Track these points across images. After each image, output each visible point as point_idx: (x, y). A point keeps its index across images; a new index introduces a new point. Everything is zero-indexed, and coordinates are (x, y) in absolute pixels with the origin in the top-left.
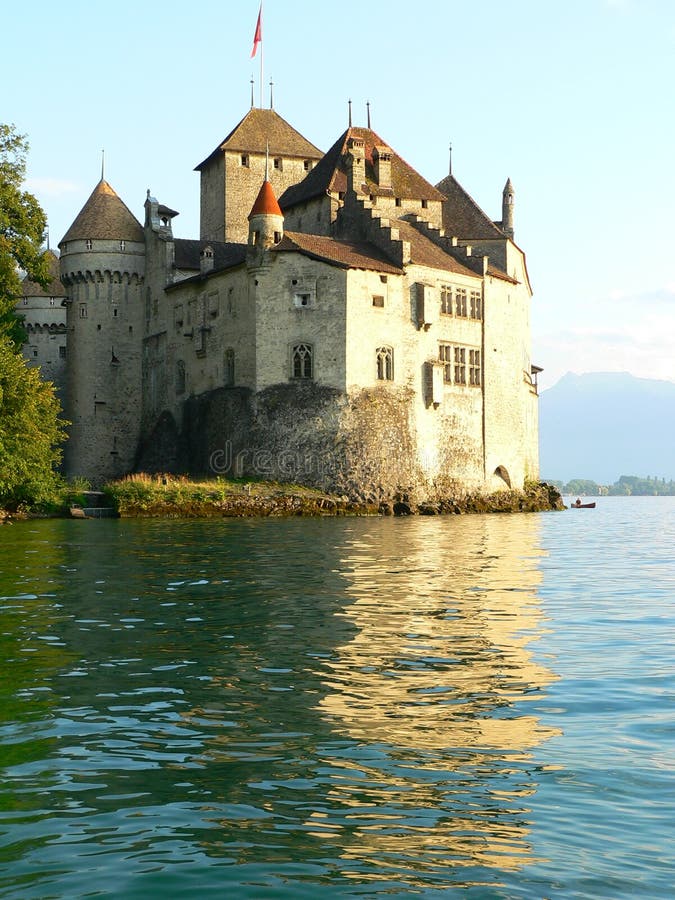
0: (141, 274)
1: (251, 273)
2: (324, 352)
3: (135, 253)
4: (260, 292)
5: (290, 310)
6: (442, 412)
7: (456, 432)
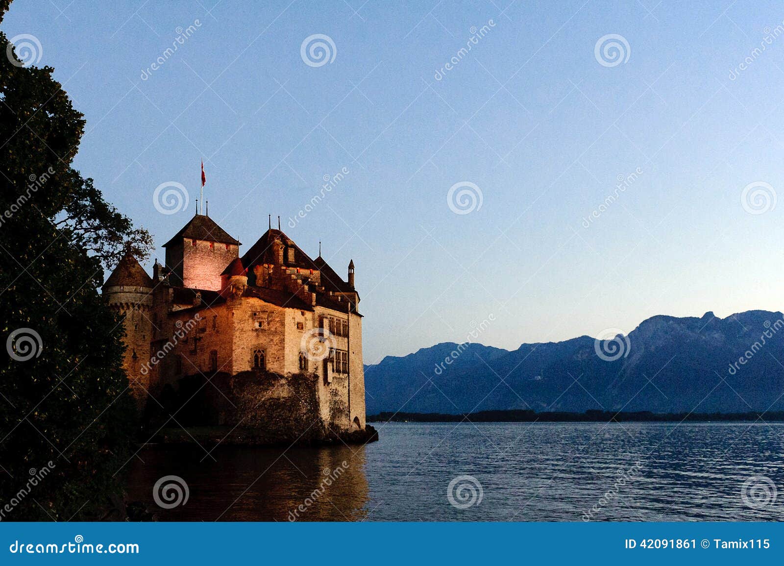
0: (151, 305)
1: (230, 309)
2: (272, 354)
3: (147, 293)
4: (235, 319)
5: (252, 329)
6: (330, 388)
7: (337, 398)
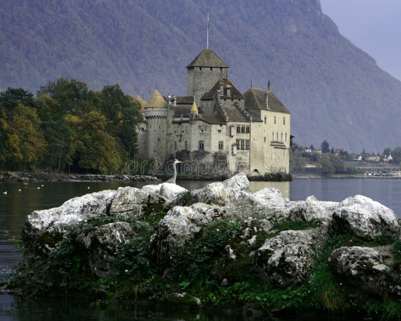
0: (166, 116)
2: (206, 143)
3: (164, 111)
4: (192, 129)
5: (199, 133)
6: (236, 157)
